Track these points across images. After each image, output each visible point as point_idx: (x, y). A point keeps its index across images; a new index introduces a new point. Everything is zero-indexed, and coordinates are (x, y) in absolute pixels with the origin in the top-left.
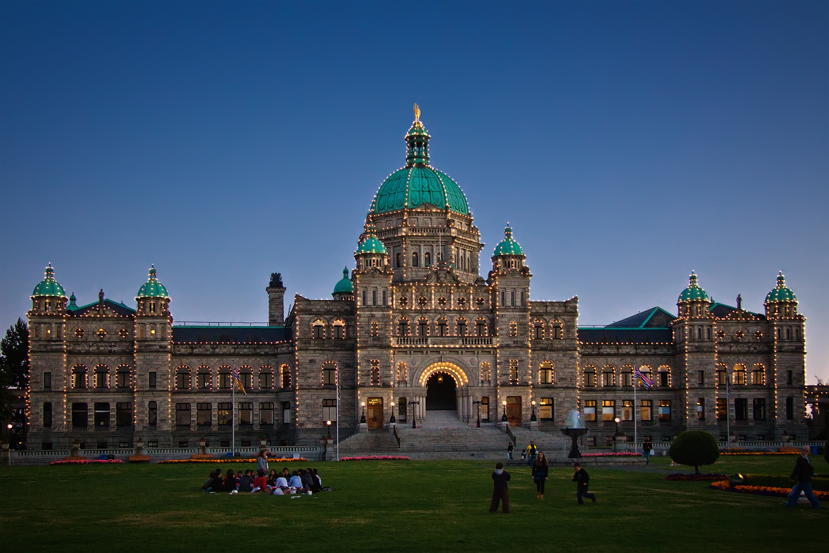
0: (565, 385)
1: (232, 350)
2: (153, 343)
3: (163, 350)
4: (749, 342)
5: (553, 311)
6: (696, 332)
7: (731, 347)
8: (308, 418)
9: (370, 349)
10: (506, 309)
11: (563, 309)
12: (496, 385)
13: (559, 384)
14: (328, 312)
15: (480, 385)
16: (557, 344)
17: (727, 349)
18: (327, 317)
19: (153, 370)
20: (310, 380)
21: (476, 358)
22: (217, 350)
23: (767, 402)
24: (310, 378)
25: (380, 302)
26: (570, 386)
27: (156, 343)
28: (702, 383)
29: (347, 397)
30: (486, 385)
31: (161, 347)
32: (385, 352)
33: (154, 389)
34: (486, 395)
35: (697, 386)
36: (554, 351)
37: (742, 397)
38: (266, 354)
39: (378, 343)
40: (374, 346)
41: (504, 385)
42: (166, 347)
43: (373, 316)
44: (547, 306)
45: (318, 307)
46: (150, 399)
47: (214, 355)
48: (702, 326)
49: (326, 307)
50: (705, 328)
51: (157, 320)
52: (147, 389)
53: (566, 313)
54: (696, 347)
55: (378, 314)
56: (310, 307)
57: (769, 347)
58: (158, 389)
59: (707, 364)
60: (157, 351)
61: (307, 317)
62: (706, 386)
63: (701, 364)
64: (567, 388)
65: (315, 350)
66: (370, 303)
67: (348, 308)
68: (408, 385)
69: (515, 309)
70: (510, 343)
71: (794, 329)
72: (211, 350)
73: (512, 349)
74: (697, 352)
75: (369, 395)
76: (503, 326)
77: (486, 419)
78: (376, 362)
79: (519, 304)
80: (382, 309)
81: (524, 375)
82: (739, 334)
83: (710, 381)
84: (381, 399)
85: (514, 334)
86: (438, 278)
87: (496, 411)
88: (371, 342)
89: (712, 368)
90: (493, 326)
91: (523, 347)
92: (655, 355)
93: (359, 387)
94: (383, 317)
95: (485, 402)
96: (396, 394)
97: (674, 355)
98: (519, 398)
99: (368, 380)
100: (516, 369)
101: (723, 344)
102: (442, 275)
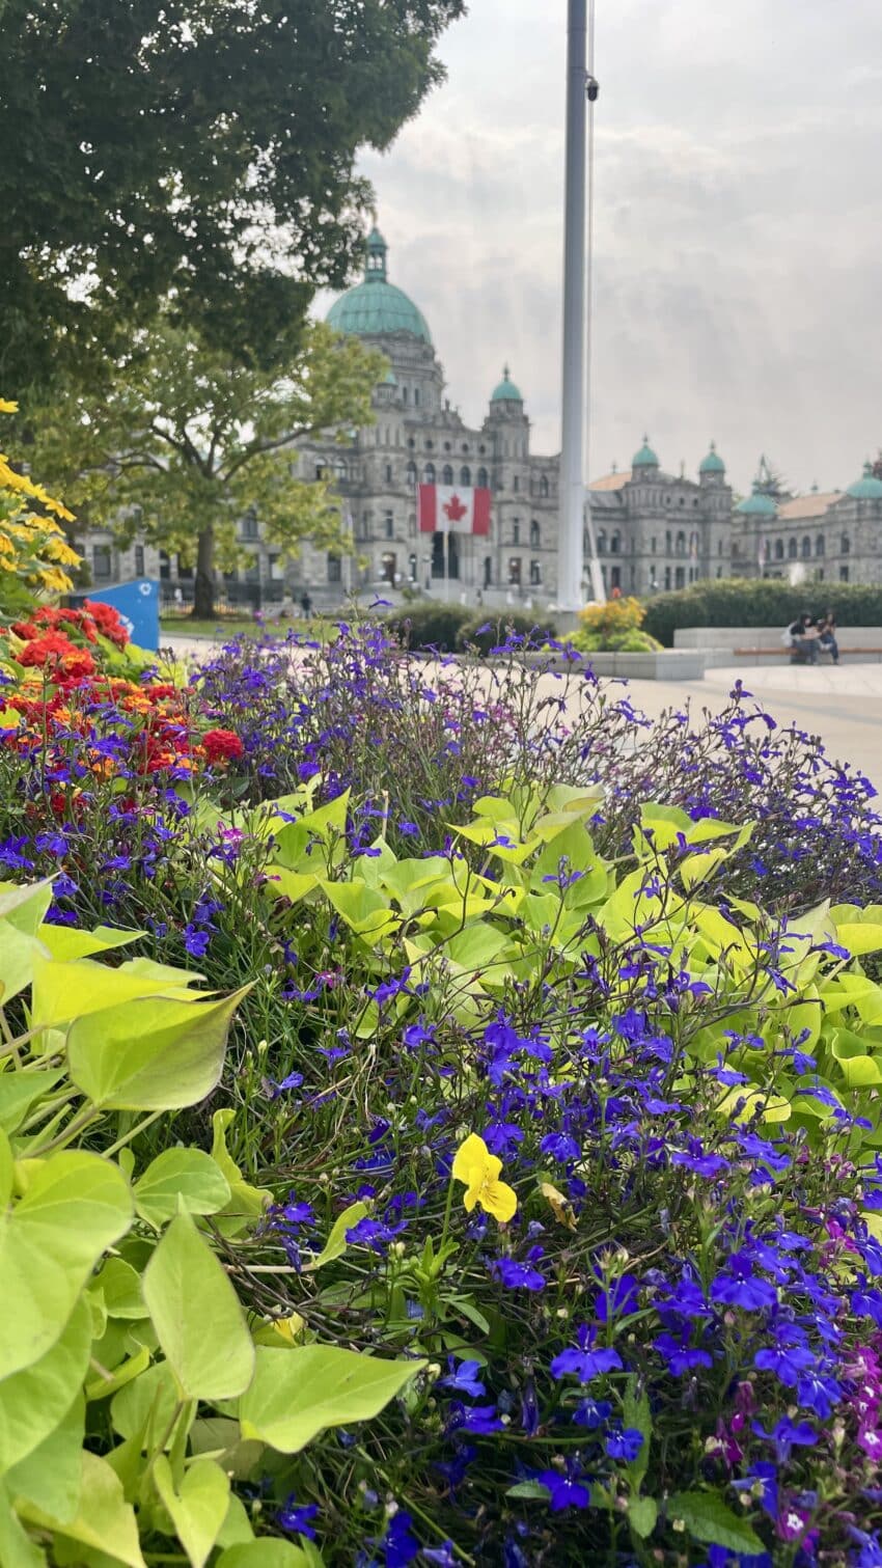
0: (550, 548)
4: (688, 510)
6: (651, 496)
7: (675, 514)
8: (313, 573)
9: (385, 496)
10: (510, 460)
11: (549, 465)
12: (500, 546)
13: (545, 546)
14: (332, 450)
15: (485, 543)
17: (672, 516)
18: (331, 455)
25: (393, 443)
28: (653, 550)
30: (489, 543)
32: (398, 501)
34: (489, 555)
35: (651, 553)
36: (541, 509)
39: (393, 490)
40: (389, 494)
41: (507, 545)
43: (387, 458)
48: (656, 491)
50: (659, 493)
53: (551, 471)
54: (652, 513)
55: (392, 456)
57: (704, 515)
59: (659, 531)
61: (310, 454)
62: (658, 553)
63: (654, 531)
66: (383, 442)
67: (351, 446)
68: (419, 540)
69: (518, 461)
70: (512, 497)
71: (725, 498)
73: (516, 505)
74: (651, 517)
75: (384, 549)
76: (507, 479)
77: (488, 581)
78: (390, 513)
79: (520, 454)
80: (397, 449)
81: (525, 534)
82: (682, 501)
83: (661, 548)
84: (394, 555)
85: (516, 488)
86: (445, 419)
87: (499, 572)
88: (385, 488)
89: (662, 535)
90: (494, 477)
91: (523, 503)
92: (610, 519)
93: (373, 539)
94: (398, 460)
95: (488, 561)
96: (408, 549)
97: (627, 519)
98: (519, 560)
99: (381, 533)
100: (516, 529)
101: (669, 511)
102: (449, 416)
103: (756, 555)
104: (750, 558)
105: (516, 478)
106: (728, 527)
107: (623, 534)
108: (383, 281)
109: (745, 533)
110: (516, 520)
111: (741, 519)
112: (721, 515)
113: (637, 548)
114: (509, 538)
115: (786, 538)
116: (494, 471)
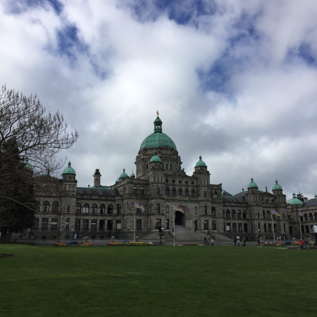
0: (219, 217)
1: (98, 198)
2: (70, 193)
3: (73, 196)
4: (270, 203)
5: (214, 188)
6: (256, 198)
7: (265, 205)
8: (131, 227)
9: (157, 199)
10: (203, 186)
11: (217, 187)
12: (200, 216)
13: (218, 216)
14: (139, 184)
15: (194, 215)
16: (217, 201)
17: (264, 205)
18: (139, 185)
19: (69, 204)
20: (132, 211)
21: (193, 205)
22: (92, 197)
23: (277, 225)
24: (132, 210)
25: (160, 181)
26: (221, 217)
27: (71, 193)
28: (259, 217)
29: (146, 218)
30: (196, 215)
31: (73, 195)
32: (162, 201)
33: (69, 213)
34: (196, 219)
35: (258, 218)
36: (215, 203)
37: (270, 223)
38: (111, 200)
39: (160, 197)
40: (158, 198)
41: (203, 216)
42: (75, 195)
43: (158, 186)
44: (212, 186)
45: (135, 181)
46: (67, 217)
47: (91, 199)
48: (257, 196)
49: (138, 182)
50: (258, 197)
51: (72, 183)
52: (66, 213)
53: (218, 189)
54: (257, 204)
55: (160, 185)
56: (132, 181)
57: (276, 205)
58: (70, 213)
59: (260, 211)
60: (71, 197)
61: (131, 185)
62: (260, 219)
63: (258, 211)
64: (220, 218)
65: (134, 199)
67: (146, 182)
68: (170, 214)
69: (205, 187)
70: (204, 199)
71: (283, 199)
72: (90, 197)
73: (205, 202)
74: (257, 206)
75: (157, 218)
76: (202, 193)
77: (196, 229)
78: (159, 205)
79: (206, 184)
80: (161, 183)
81: (209, 212)
82: (267, 200)
83: (261, 217)
84: (161, 220)
85: (205, 196)
86: (179, 173)
87: (200, 226)
88: (157, 196)
89: (261, 212)
90: (197, 192)
91: (209, 201)
92: (242, 207)
93: (153, 214)
94: (162, 187)
95: (196, 222)
96: (166, 218)
97: (247, 207)
98: (208, 221)
99: (156, 212)
100: (206, 210)
101: (263, 203)
102: (180, 172)
103: (297, 219)
104: (295, 221)
105: (205, 192)
106: (286, 209)
107: (247, 212)
108: (161, 132)
109: (293, 212)
110: (206, 207)
111: (291, 207)
112: (282, 205)
113: (253, 217)
114: (204, 213)
115: (308, 213)
116: (197, 190)
